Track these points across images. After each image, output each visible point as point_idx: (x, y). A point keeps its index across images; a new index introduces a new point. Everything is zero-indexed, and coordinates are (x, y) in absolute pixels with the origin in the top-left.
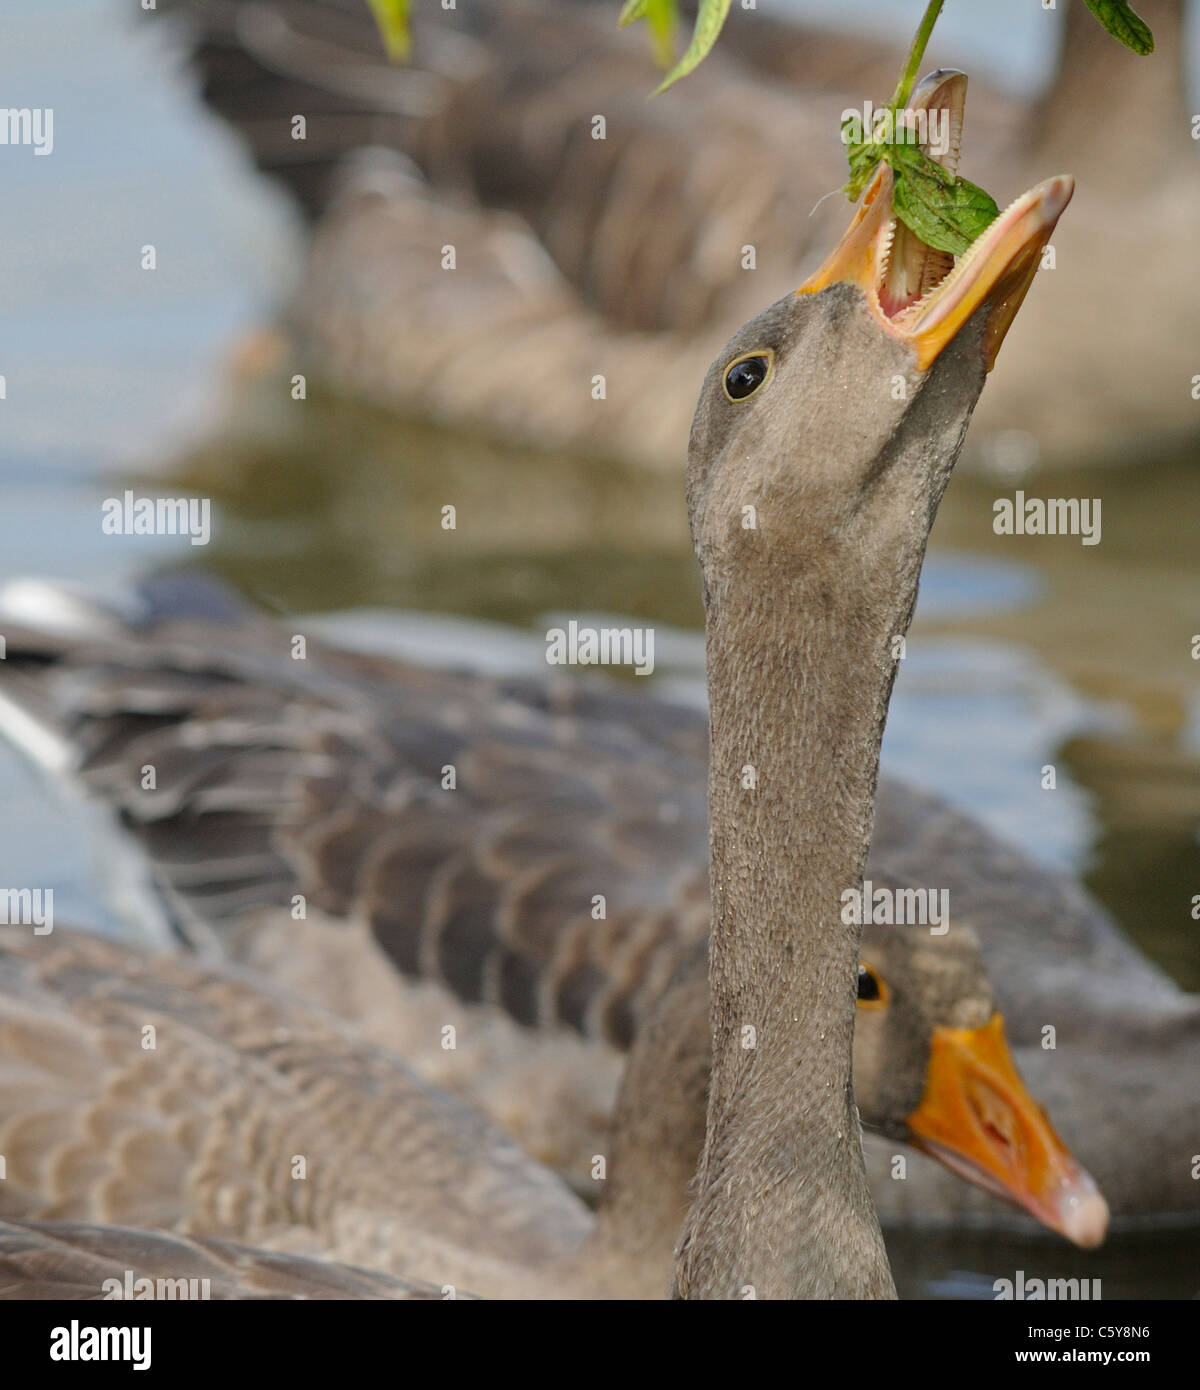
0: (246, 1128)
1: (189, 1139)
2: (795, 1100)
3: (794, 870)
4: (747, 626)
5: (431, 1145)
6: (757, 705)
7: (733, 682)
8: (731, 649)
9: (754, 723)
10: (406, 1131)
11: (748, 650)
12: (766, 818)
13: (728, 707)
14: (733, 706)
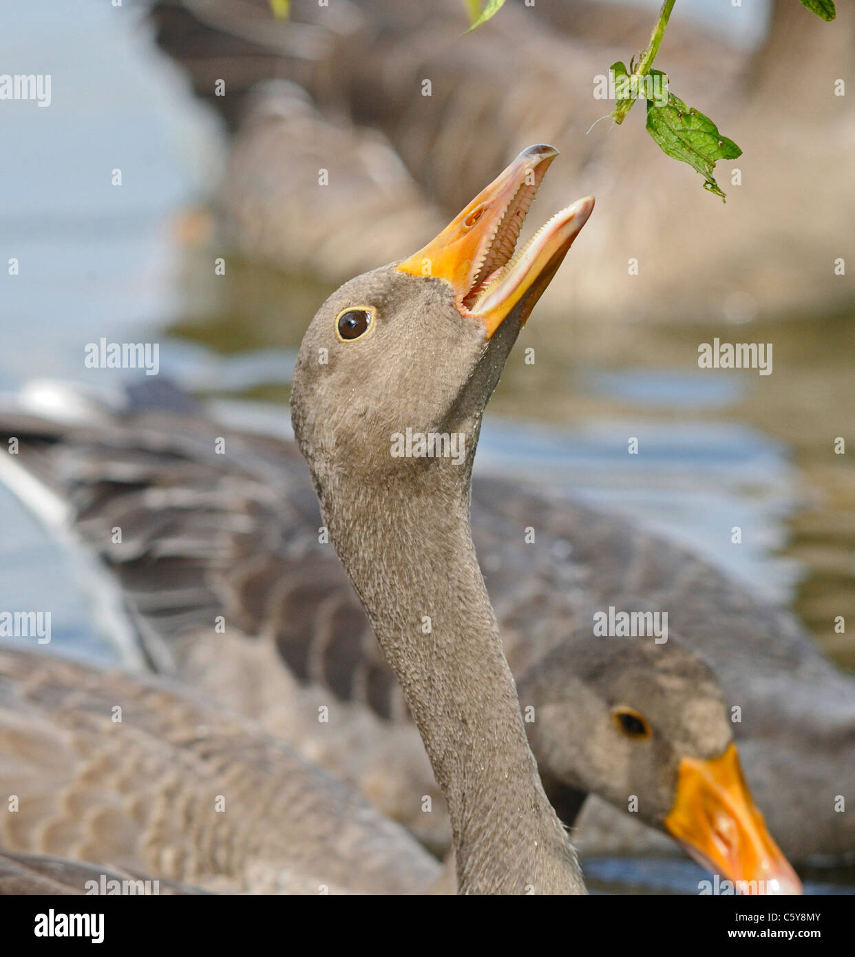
0: (180, 803)
1: (140, 813)
2: (498, 826)
3: (448, 667)
4: (358, 506)
5: (314, 809)
6: (381, 559)
7: (360, 548)
8: (351, 525)
9: (383, 572)
10: (294, 800)
11: (364, 523)
12: (414, 636)
13: (361, 567)
14: (365, 565)
